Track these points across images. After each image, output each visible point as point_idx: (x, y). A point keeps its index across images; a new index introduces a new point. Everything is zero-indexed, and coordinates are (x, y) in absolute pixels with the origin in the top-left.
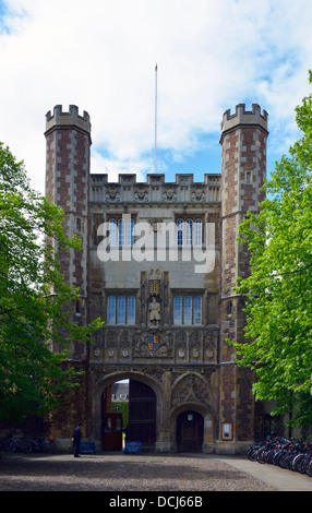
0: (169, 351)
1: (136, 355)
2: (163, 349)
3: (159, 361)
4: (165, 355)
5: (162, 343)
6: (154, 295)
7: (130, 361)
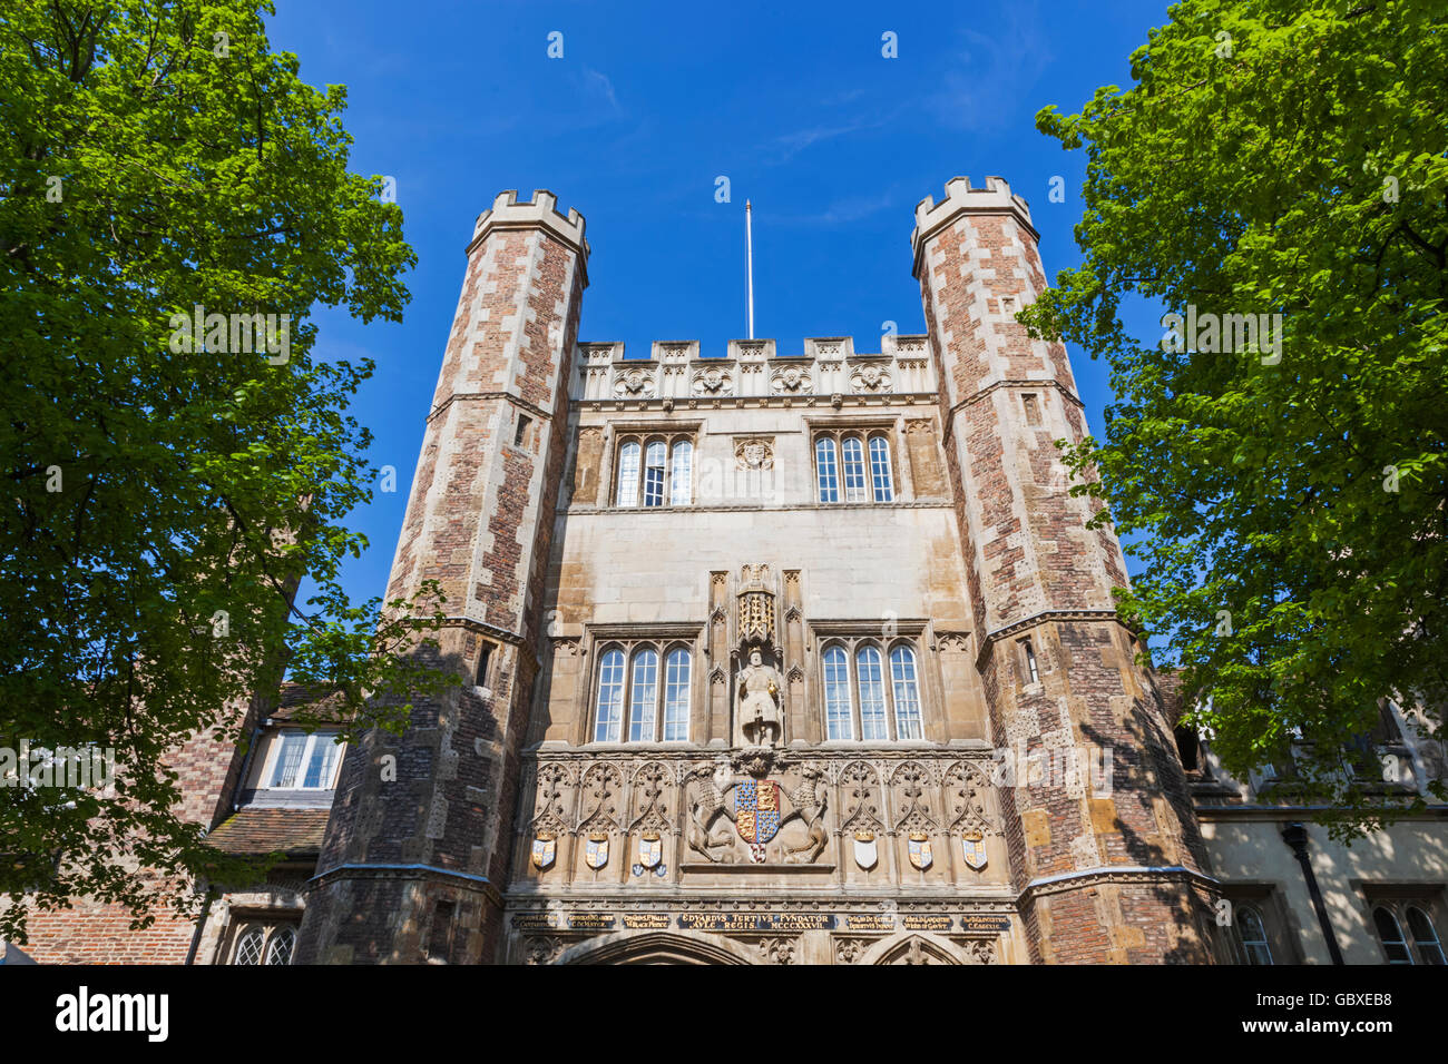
0: (820, 843)
1: (691, 857)
2: (796, 832)
3: (783, 884)
4: (803, 859)
5: (787, 808)
6: (756, 642)
7: (666, 883)
